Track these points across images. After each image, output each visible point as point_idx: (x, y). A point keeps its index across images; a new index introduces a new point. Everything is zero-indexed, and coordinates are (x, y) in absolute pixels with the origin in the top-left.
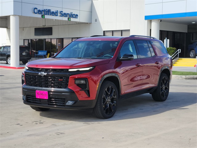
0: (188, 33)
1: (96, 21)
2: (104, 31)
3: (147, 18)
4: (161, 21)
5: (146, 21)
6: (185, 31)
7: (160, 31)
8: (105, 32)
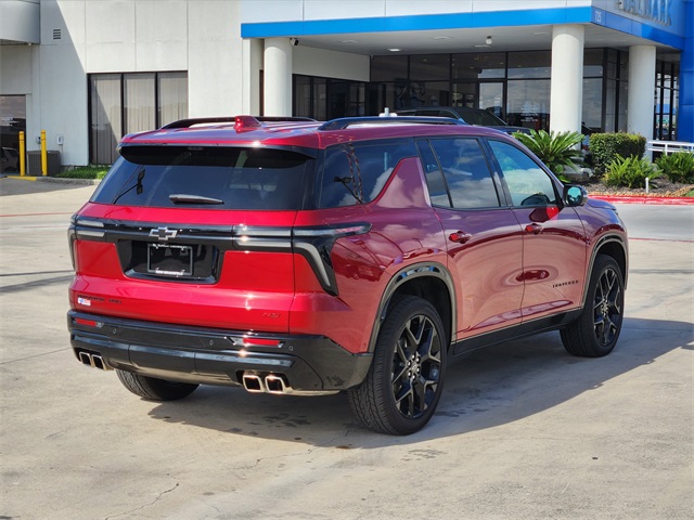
0: (371, 82)
1: (57, 35)
2: (89, 75)
3: (248, 31)
4: (296, 43)
5: (247, 43)
6: (363, 75)
7: (295, 76)
8: (93, 78)
